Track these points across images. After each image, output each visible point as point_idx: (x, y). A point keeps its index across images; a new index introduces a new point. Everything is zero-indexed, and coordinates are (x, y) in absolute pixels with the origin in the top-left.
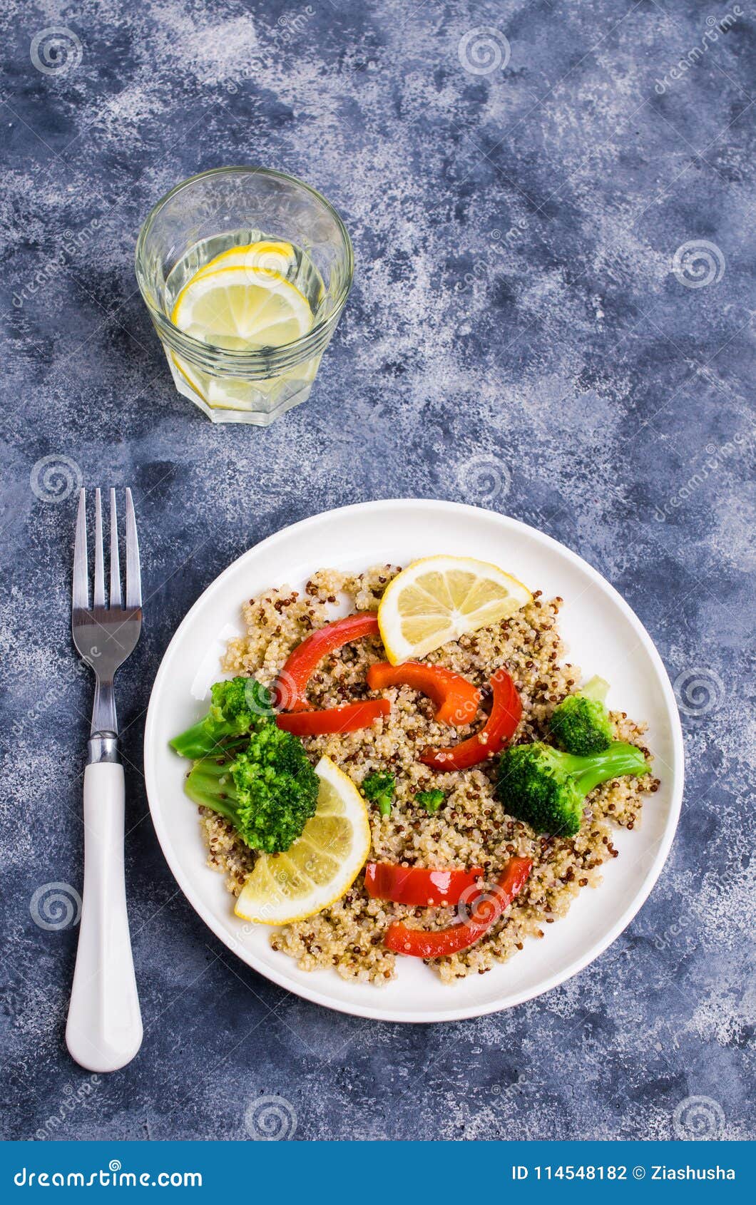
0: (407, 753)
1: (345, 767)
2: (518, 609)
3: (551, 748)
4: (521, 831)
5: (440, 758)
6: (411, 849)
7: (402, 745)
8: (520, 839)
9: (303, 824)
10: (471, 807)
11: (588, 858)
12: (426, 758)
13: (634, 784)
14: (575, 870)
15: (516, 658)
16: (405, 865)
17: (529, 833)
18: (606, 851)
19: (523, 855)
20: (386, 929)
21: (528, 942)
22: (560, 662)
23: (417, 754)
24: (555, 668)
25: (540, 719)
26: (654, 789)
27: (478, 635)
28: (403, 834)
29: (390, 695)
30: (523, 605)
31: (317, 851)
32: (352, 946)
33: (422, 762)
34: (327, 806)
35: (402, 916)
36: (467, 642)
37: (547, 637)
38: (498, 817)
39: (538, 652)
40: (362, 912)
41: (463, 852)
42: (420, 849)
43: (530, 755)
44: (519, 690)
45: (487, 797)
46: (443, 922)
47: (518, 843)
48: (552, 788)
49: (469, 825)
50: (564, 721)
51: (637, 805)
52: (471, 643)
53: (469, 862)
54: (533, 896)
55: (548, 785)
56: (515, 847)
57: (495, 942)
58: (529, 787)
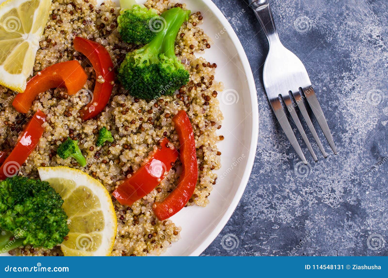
0: (75, 125)
1: (53, 163)
2: (51, 3)
3: (137, 51)
4: (164, 103)
5: (91, 110)
6: (124, 165)
7: (68, 123)
8: (168, 107)
9: (62, 212)
10: (129, 117)
11: (205, 81)
12: (85, 116)
13: (190, 25)
14: (206, 94)
15: (75, 26)
16: (129, 176)
17: (168, 99)
18: (210, 69)
19: (177, 112)
20: (152, 213)
21: (220, 146)
22: (97, 7)
23: (80, 119)
24: (98, 12)
25: (117, 42)
26: (200, 18)
27: (46, 35)
29: (38, 107)
31: (83, 215)
32: (146, 237)
33: (86, 121)
34: (65, 190)
35: (153, 199)
36: (45, 43)
38: (147, 108)
39: (83, 13)
40: (133, 217)
41: (150, 141)
42: (128, 161)
43: (130, 65)
44: (93, 39)
45: (132, 104)
46: (174, 180)
47: (168, 109)
48: (157, 69)
49: (138, 126)
50: (128, 31)
51: (201, 33)
52: (48, 42)
53: (156, 142)
54: (200, 126)
55: (153, 69)
56: (169, 112)
57: (206, 164)
58: (146, 80)
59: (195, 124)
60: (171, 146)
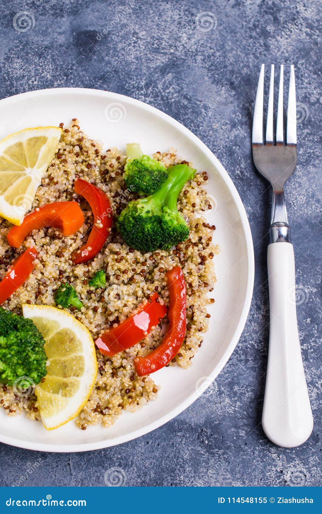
0: (65, 266)
1: (38, 301)
2: (58, 142)
3: (140, 201)
4: (159, 257)
5: (85, 254)
6: (111, 314)
7: (59, 264)
8: (162, 261)
9: (43, 352)
10: (122, 266)
11: (203, 241)
12: (77, 260)
13: (194, 184)
14: (203, 254)
15: (79, 169)
16: (116, 325)
17: (164, 254)
18: (209, 230)
19: (171, 268)
20: (133, 367)
21: (209, 309)
22: (102, 152)
23: (71, 262)
24: (103, 158)
25: (119, 190)
26: (206, 178)
27: (49, 173)
28: (100, 310)
29: (30, 243)
30: (59, 138)
31: (63, 359)
32: (123, 392)
33: (76, 264)
34: (48, 331)
35: (136, 353)
36: (47, 180)
37: (86, 144)
38: (142, 259)
39: (88, 156)
40: (112, 369)
41: (140, 293)
42: (116, 310)
43: (132, 213)
44: (95, 184)
45: (127, 254)
46: (158, 337)
47: (163, 264)
48: (159, 221)
49: (130, 276)
50: (135, 180)
51: (204, 193)
52: (50, 180)
53: (146, 295)
54: (194, 284)
55: (155, 220)
56: (164, 267)
57: (194, 324)
58: (146, 230)
59: (188, 282)
60: (162, 302)
